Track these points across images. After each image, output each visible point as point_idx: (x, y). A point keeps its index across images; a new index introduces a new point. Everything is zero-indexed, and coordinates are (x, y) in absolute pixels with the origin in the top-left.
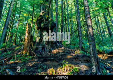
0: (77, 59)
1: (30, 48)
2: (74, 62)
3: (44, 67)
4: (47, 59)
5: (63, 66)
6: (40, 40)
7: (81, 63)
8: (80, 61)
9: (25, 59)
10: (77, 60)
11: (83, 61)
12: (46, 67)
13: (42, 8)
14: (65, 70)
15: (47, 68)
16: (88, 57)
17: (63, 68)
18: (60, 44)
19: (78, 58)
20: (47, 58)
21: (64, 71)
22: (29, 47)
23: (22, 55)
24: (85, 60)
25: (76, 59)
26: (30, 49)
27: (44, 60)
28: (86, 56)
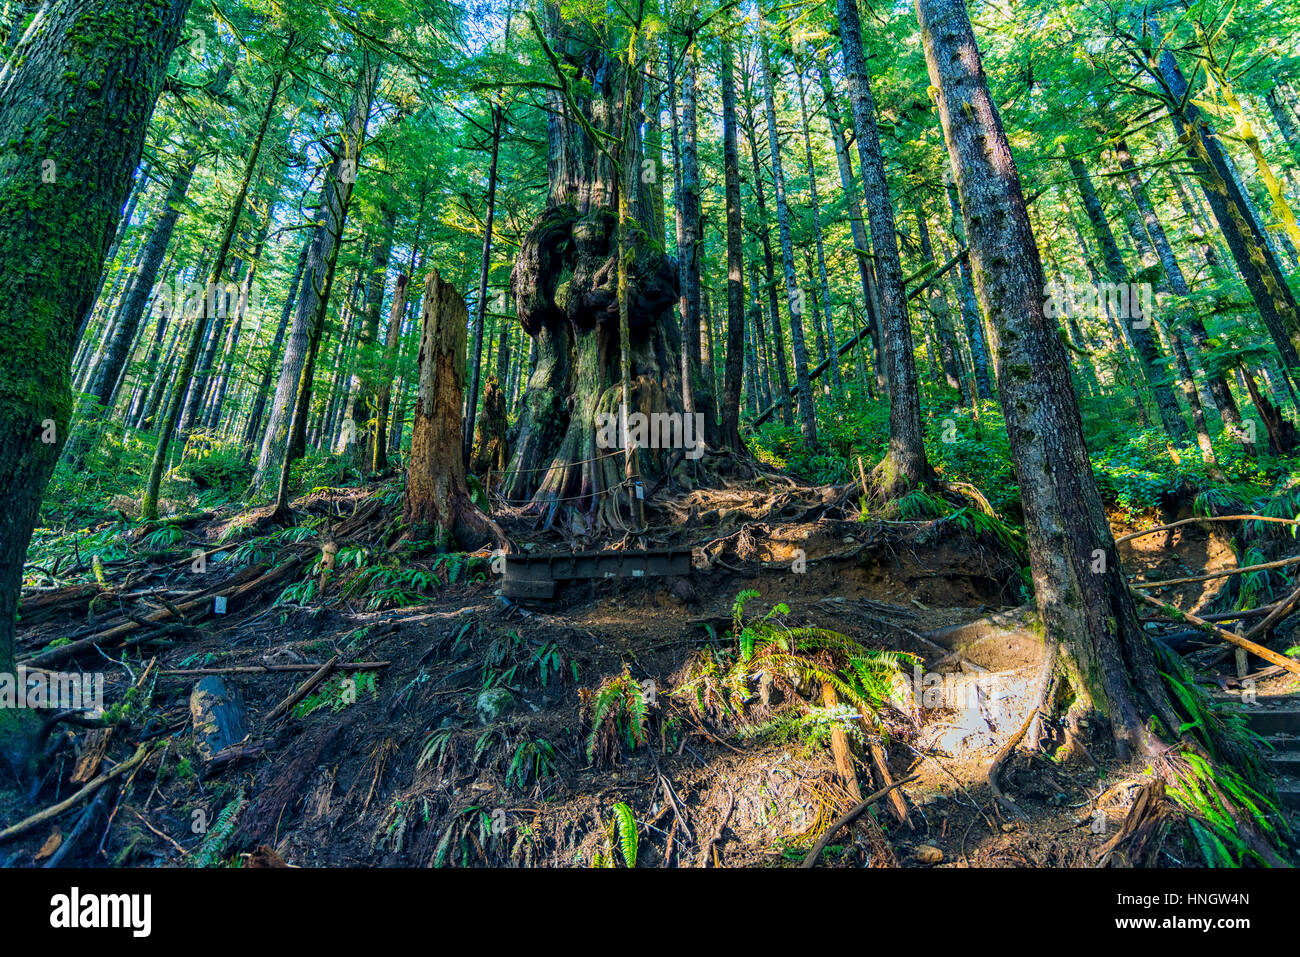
0: (876, 572)
1: (462, 488)
2: (856, 597)
3: (544, 663)
4: (585, 581)
5: (734, 644)
6: (554, 417)
7: (924, 600)
8: (912, 582)
9: (404, 584)
10: (879, 579)
11: (941, 587)
12: (556, 665)
13: (559, 155)
14: (764, 694)
15: (568, 675)
16: (981, 540)
17: (739, 673)
18: (728, 448)
19: (884, 564)
20: (586, 572)
21: (747, 706)
22: (446, 479)
23: (389, 544)
24: (953, 579)
25: (867, 566)
26: (456, 490)
27: (561, 585)
28: (963, 537)
